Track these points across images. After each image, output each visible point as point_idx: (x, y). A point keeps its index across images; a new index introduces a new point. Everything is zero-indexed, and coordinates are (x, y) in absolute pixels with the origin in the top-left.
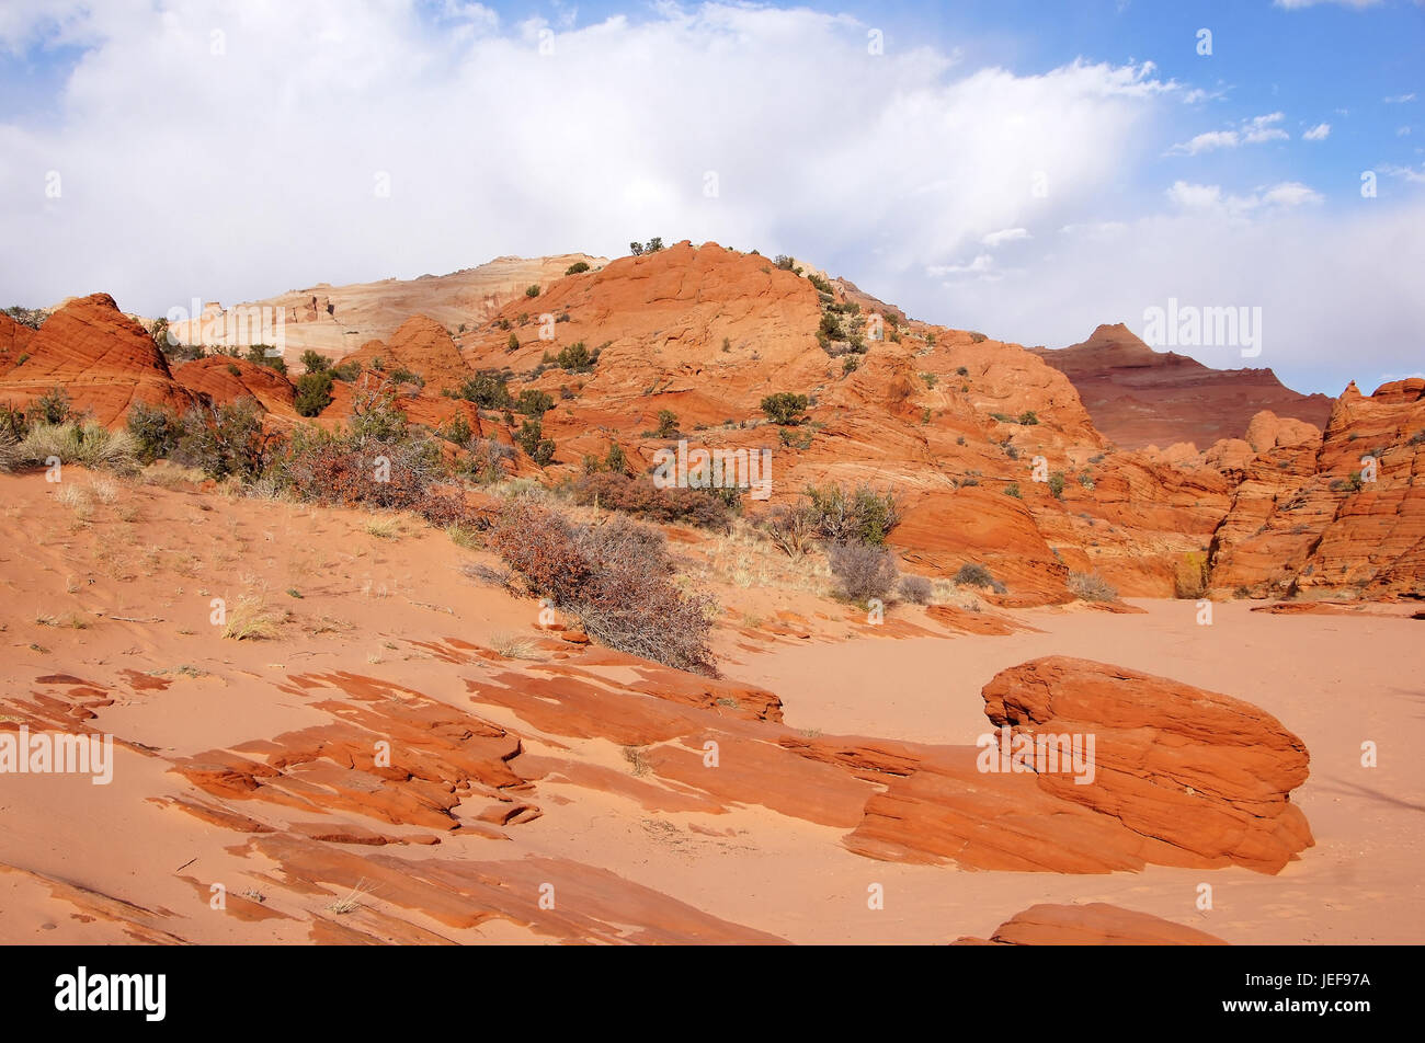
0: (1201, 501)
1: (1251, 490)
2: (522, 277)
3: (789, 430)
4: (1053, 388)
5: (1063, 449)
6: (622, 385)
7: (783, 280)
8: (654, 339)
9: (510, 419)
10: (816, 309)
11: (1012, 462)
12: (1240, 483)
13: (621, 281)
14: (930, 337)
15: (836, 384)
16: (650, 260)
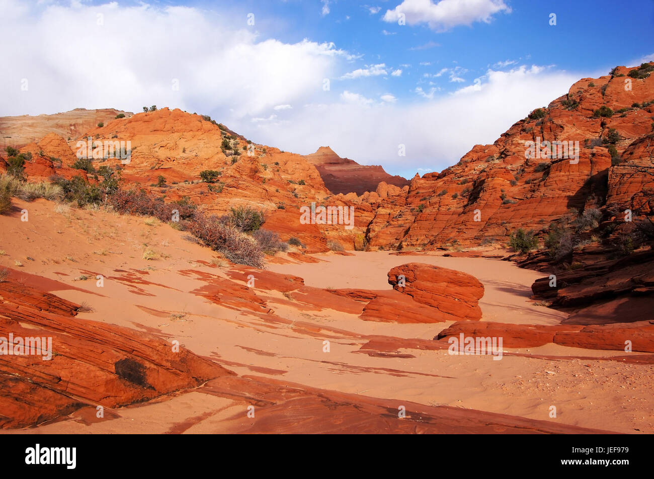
0: (363, 215)
1: (381, 211)
2: (87, 117)
3: (212, 185)
4: (310, 171)
5: (315, 194)
6: (142, 165)
7: (207, 125)
8: (154, 147)
9: (96, 178)
10: (220, 137)
11: (297, 199)
12: (378, 208)
13: (139, 123)
14: (264, 150)
15: (229, 167)
16: (152, 114)
